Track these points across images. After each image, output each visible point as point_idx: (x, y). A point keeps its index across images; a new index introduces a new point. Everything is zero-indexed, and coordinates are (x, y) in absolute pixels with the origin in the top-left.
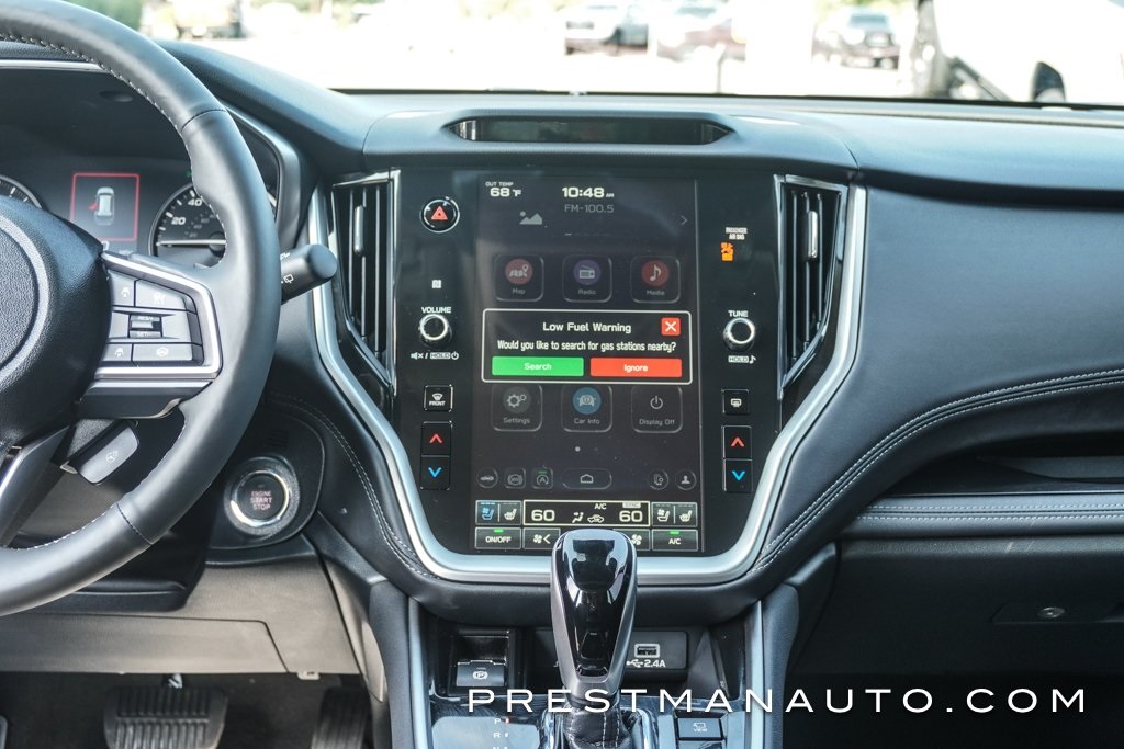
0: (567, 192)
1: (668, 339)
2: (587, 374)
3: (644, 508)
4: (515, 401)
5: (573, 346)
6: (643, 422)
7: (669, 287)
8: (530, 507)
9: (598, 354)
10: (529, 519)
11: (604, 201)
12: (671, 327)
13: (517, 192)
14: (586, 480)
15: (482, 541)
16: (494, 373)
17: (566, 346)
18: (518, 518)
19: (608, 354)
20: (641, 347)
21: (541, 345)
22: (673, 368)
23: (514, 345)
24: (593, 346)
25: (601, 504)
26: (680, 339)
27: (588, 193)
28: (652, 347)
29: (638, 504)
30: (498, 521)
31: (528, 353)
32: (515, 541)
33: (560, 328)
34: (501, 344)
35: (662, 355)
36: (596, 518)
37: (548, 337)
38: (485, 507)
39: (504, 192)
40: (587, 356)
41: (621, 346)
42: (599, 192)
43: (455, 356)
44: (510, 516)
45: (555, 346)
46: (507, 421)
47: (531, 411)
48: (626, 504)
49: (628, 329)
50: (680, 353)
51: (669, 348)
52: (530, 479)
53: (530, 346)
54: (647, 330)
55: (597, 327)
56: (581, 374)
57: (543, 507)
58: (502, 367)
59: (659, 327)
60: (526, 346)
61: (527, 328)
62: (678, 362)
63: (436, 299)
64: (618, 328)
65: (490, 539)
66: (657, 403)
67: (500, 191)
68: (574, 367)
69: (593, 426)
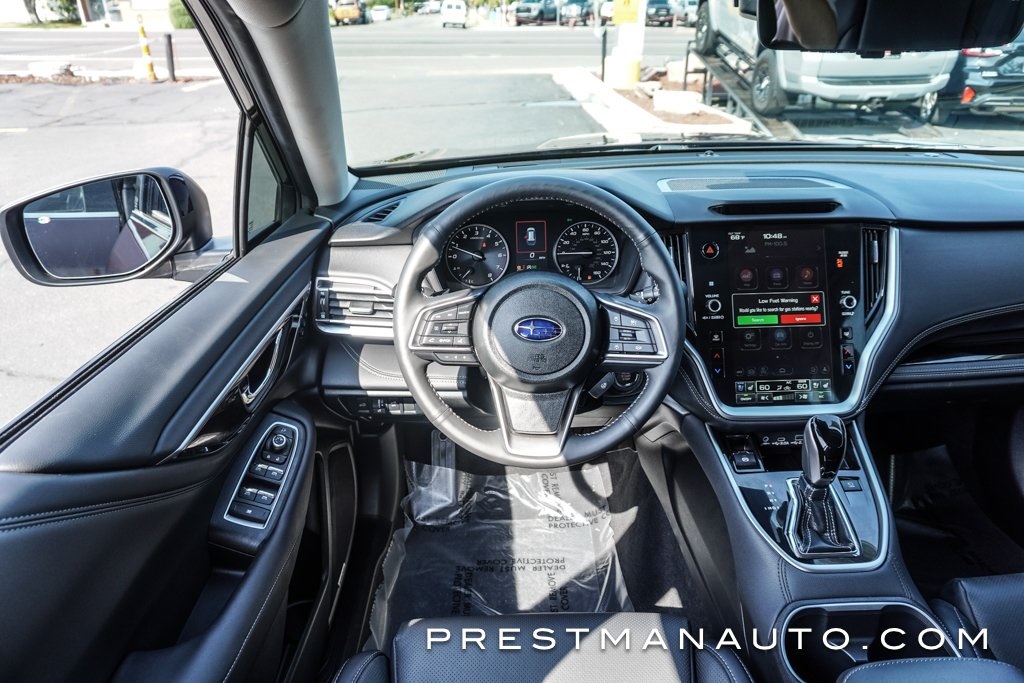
0: (765, 236)
1: (814, 305)
2: (780, 323)
3: (807, 382)
4: (749, 336)
5: (773, 310)
6: (805, 344)
7: (813, 280)
8: (759, 384)
9: (784, 313)
10: (759, 390)
11: (782, 240)
12: (815, 299)
13: (743, 237)
14: (782, 371)
15: (739, 400)
16: (739, 323)
17: (770, 310)
18: (754, 388)
19: (789, 313)
20: (802, 309)
21: (759, 310)
22: (817, 318)
23: (747, 310)
24: (781, 310)
25: (789, 382)
26: (820, 304)
27: (775, 236)
28: (807, 309)
29: (805, 381)
30: (745, 391)
31: (753, 314)
32: (753, 400)
33: (766, 301)
34: (741, 310)
35: (812, 312)
36: (787, 388)
37: (761, 306)
38: (740, 385)
39: (737, 237)
40: (779, 314)
41: (794, 309)
42: (779, 236)
43: (722, 317)
44: (750, 388)
45: (765, 310)
46: (746, 345)
47: (755, 340)
48: (800, 381)
49: (796, 301)
50: (820, 311)
51: (815, 309)
52: (758, 371)
53: (754, 310)
54: (805, 301)
55: (783, 300)
56: (777, 322)
57: (764, 384)
58: (742, 321)
59: (810, 299)
60: (752, 311)
61: (752, 303)
62: (819, 315)
63: (712, 291)
64: (792, 301)
65: (742, 399)
66: (811, 335)
67: (735, 237)
68: (774, 320)
69: (782, 347)
